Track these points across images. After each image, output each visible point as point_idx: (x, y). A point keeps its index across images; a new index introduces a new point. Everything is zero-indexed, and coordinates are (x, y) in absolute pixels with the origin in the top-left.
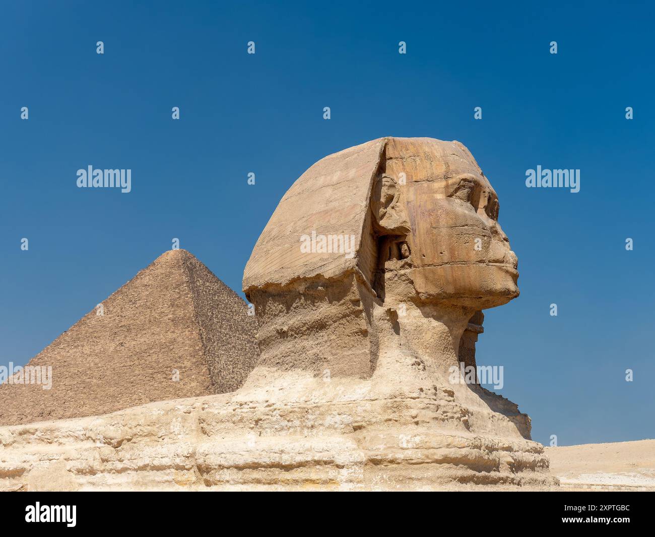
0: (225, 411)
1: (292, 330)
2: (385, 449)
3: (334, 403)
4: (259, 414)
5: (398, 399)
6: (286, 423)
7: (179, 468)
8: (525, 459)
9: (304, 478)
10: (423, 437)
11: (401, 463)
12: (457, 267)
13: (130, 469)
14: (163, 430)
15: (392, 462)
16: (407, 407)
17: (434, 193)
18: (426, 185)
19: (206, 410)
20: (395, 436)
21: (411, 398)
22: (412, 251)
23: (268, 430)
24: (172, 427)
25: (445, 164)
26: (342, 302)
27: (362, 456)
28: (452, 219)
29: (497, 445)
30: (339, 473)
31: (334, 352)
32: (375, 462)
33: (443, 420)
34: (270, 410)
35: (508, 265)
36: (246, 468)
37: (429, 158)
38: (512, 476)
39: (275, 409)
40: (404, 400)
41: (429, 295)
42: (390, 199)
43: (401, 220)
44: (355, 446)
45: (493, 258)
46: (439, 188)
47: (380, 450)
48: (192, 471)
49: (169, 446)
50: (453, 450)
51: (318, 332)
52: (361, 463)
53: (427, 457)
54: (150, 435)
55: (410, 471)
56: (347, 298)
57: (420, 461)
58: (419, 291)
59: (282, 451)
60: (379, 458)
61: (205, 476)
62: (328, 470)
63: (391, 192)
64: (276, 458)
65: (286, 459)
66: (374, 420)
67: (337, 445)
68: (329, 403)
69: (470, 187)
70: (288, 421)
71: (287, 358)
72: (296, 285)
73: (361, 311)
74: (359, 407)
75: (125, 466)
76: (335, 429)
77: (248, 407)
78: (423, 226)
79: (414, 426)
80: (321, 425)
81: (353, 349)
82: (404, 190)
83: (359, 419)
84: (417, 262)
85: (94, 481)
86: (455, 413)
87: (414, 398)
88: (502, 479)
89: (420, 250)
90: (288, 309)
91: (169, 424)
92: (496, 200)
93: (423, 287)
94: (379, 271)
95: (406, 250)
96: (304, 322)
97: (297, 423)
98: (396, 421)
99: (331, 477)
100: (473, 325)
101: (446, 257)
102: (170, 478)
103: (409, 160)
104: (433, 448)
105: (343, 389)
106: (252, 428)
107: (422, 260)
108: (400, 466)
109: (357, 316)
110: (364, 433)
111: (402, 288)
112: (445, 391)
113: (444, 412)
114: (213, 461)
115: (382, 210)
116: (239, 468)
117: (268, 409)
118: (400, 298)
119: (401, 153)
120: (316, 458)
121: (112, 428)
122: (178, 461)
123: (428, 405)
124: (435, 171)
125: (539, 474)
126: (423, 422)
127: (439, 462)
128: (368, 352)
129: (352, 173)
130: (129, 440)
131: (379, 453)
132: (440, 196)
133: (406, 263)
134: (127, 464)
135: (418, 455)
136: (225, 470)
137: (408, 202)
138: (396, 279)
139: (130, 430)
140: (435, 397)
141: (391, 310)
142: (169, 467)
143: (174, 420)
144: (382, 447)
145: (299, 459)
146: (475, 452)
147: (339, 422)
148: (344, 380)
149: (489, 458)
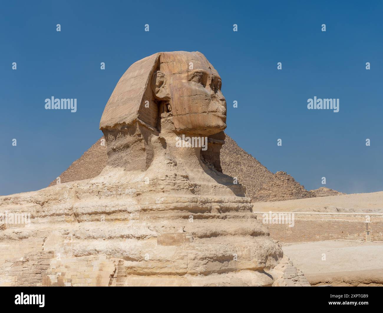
0: (86, 188)
1: (117, 148)
2: (148, 204)
3: (129, 183)
4: (99, 189)
5: (155, 181)
6: (110, 193)
7: (67, 215)
8: (231, 206)
9: (115, 218)
10: (165, 198)
11: (155, 210)
12: (193, 116)
13: (48, 216)
14: (61, 197)
15: (151, 210)
16: (159, 184)
17: (182, 79)
18: (178, 76)
19: (79, 187)
20: (153, 198)
21: (161, 180)
22: (172, 108)
23: (103, 196)
24: (64, 196)
25: (187, 64)
26: (134, 135)
27: (139, 207)
28: (190, 92)
29: (210, 200)
30: (129, 215)
31: (132, 159)
32: (145, 210)
33: (178, 190)
34: (103, 187)
35: (219, 113)
36: (93, 214)
37: (180, 62)
38: (219, 214)
39: (105, 187)
40: (158, 181)
41: (181, 129)
42: (161, 83)
43: (166, 94)
44: (137, 203)
45: (211, 110)
46: (184, 77)
47: (146, 204)
48: (72, 216)
49: (63, 204)
50: (180, 204)
51: (127, 149)
52: (138, 211)
53: (167, 207)
54: (55, 199)
55: (159, 214)
56: (136, 133)
57: (163, 209)
58: (176, 127)
59: (106, 206)
60: (146, 208)
61: (77, 218)
62: (124, 214)
63: (162, 80)
64: (103, 209)
65: (108, 210)
66: (145, 191)
67: (129, 203)
68: (127, 183)
69: (200, 76)
70: (111, 192)
71: (116, 162)
72: (117, 127)
73: (142, 139)
74: (139, 185)
75: (46, 214)
76: (130, 195)
77: (95, 185)
78: (176, 96)
79: (162, 193)
80: (124, 193)
81: (140, 157)
82: (168, 78)
83: (139, 190)
84: (174, 114)
85: (34, 221)
86: (185, 186)
87: (163, 180)
88: (212, 216)
89: (176, 108)
90: (116, 138)
91: (63, 194)
92: (219, 80)
93: (178, 126)
94: (159, 118)
95: (170, 108)
96: (121, 144)
97: (114, 192)
98: (154, 191)
99: (126, 217)
100: (219, 140)
101: (187, 110)
102: (63, 219)
103: (171, 63)
104: (169, 203)
105: (134, 176)
106: (97, 195)
107: (177, 113)
108: (155, 212)
109: (140, 142)
110: (140, 197)
111: (169, 126)
112: (182, 176)
113: (178, 186)
114: (80, 211)
115: (157, 89)
116: (90, 214)
117: (103, 186)
118: (169, 131)
119: (167, 60)
120: (119, 209)
121: (40, 196)
122: (66, 211)
123: (169, 183)
124: (182, 68)
125: (241, 213)
126: (167, 191)
127: (173, 209)
128: (145, 159)
129: (142, 71)
130: (47, 202)
131: (146, 206)
132: (184, 81)
133: (170, 114)
134: (46, 213)
135: (162, 207)
136: (85, 215)
137: (170, 84)
138: (166, 122)
139: (47, 197)
140: (174, 179)
141: (161, 138)
142: (63, 214)
143: (65, 192)
144: (147, 203)
145: (113, 209)
146: (193, 204)
147: (131, 192)
148: (135, 172)
149: (202, 207)
